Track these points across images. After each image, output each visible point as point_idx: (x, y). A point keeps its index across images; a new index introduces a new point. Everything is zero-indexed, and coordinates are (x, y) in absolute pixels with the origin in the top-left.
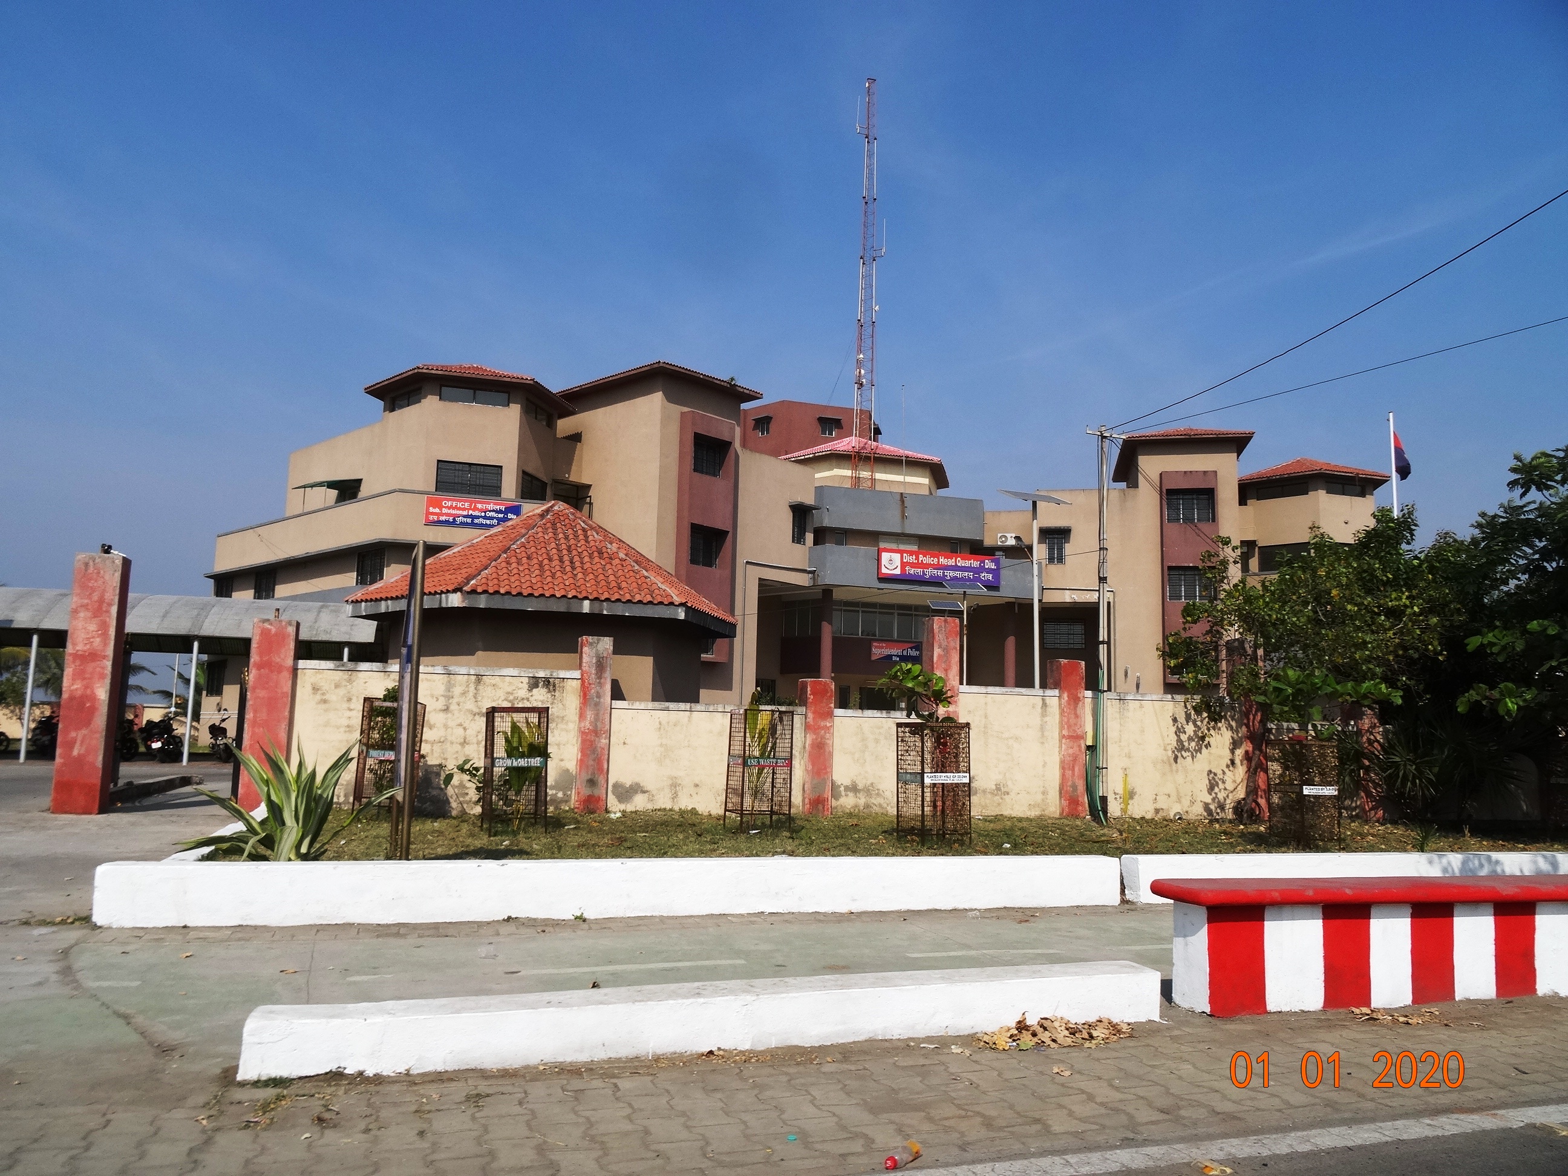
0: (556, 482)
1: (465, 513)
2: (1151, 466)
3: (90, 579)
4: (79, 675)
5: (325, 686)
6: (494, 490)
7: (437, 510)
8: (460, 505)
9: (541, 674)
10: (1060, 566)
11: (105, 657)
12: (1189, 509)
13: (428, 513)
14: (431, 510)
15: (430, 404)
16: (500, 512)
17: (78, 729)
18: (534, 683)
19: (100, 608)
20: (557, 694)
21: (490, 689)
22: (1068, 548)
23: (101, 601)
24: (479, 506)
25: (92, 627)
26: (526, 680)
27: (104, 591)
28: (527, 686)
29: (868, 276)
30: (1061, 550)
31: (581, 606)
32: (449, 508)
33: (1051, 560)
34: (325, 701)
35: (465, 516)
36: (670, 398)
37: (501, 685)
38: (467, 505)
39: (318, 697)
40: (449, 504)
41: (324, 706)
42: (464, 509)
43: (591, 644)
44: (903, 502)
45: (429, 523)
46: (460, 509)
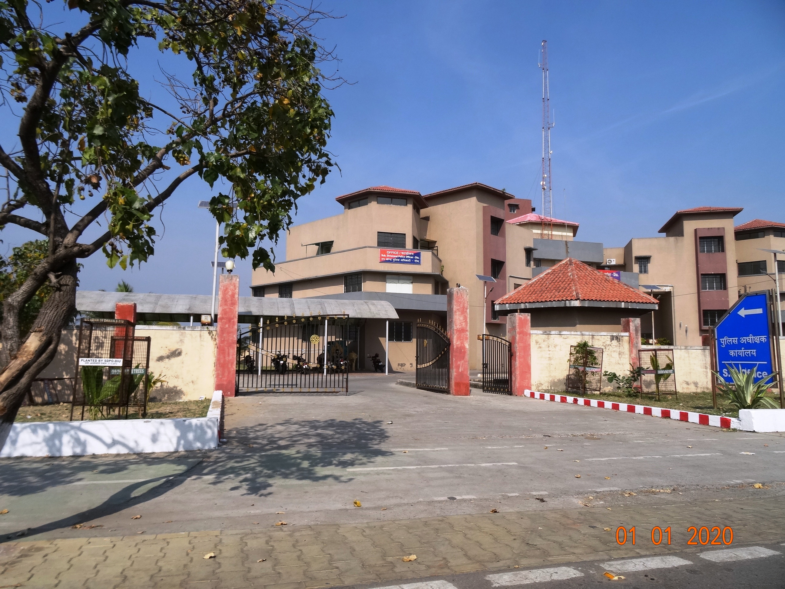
0: (421, 240)
1: (397, 257)
2: (689, 226)
3: (459, 299)
4: (459, 338)
5: (540, 341)
6: (402, 245)
7: (385, 256)
8: (394, 253)
9: (615, 334)
10: (645, 274)
11: (467, 331)
12: (709, 246)
13: (381, 257)
14: (382, 255)
15: (373, 206)
16: (411, 256)
17: (460, 360)
18: (612, 338)
19: (463, 310)
20: (621, 343)
21: (597, 341)
22: (650, 266)
23: (464, 307)
24: (403, 253)
25: (462, 318)
26: (609, 337)
27: (464, 303)
28: (609, 340)
29: (546, 137)
30: (645, 267)
31: (621, 304)
32: (390, 254)
33: (641, 272)
34: (540, 347)
35: (397, 258)
36: (479, 200)
37: (600, 339)
38: (397, 253)
39: (538, 346)
40: (390, 252)
41: (540, 349)
42: (396, 255)
43: (632, 321)
44: (567, 245)
45: (382, 262)
46: (394, 255)
